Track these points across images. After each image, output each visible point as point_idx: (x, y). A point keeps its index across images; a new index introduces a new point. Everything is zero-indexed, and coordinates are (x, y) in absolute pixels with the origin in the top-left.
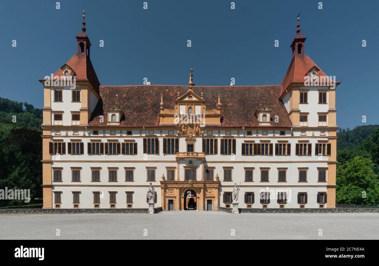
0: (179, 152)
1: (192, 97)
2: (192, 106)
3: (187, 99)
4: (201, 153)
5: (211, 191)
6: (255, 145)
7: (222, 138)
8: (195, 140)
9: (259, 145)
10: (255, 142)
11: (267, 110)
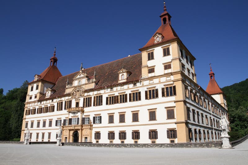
2: (81, 80)
3: (78, 77)
5: (87, 131)
6: (115, 97)
7: (95, 96)
8: (80, 100)
9: (118, 96)
10: (115, 95)
11: (124, 71)
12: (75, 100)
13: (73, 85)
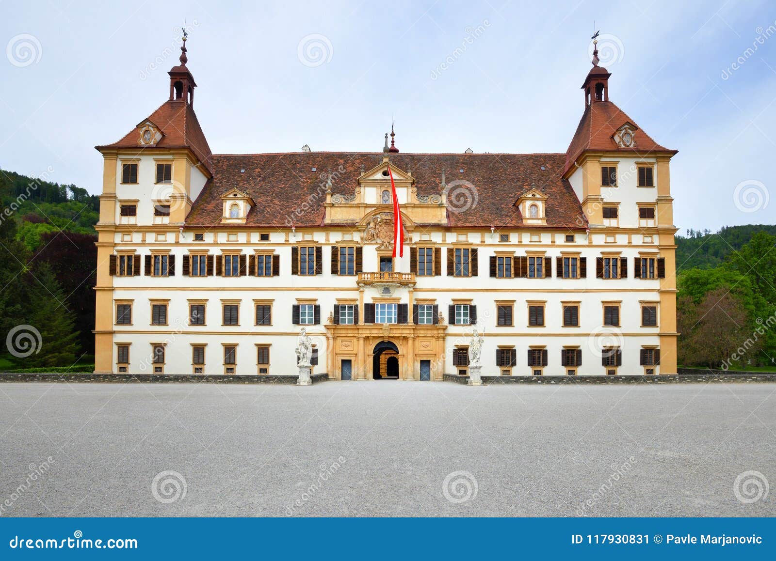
0: (364, 271)
1: (389, 173)
2: (389, 189)
3: (378, 175)
4: (408, 274)
5: (428, 343)
6: (517, 259)
7: (451, 247)
9: (525, 259)
10: (516, 255)
11: (538, 196)
12: (378, 249)
13: (356, 201)
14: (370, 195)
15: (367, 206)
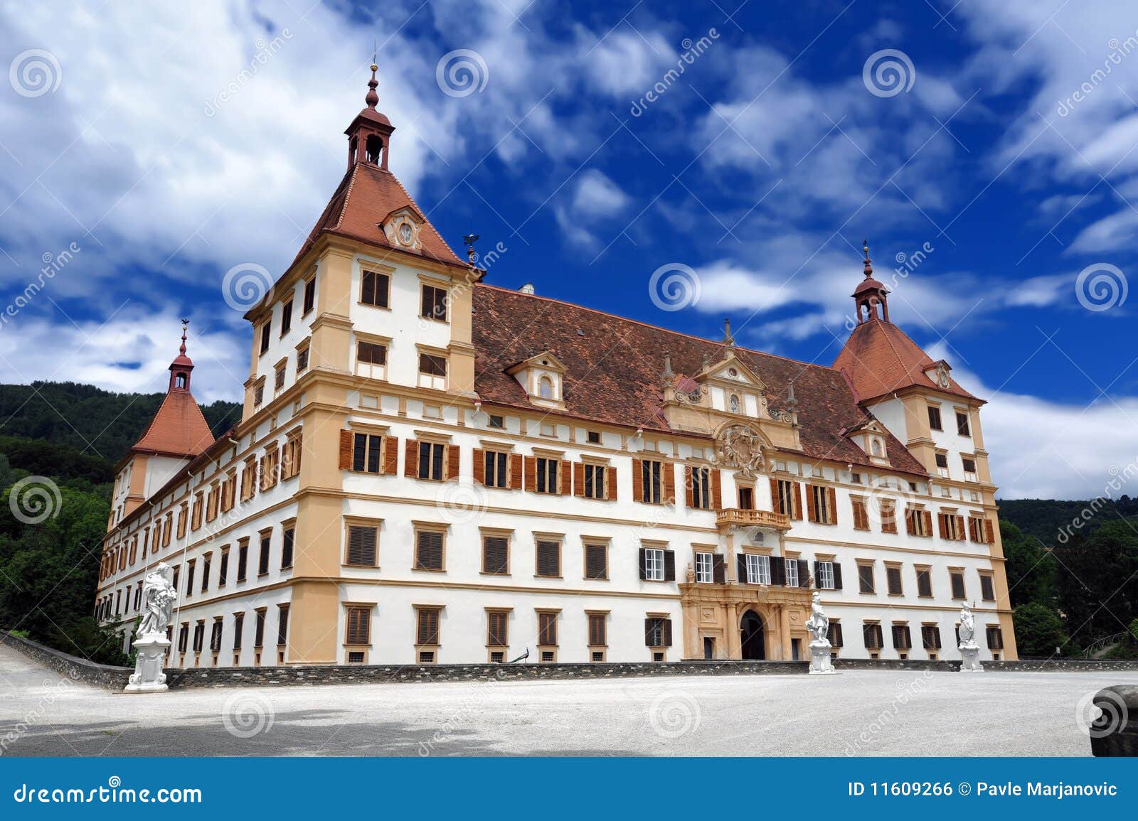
0: (724, 507)
1: (735, 373)
2: (738, 395)
4: (771, 513)
5: (797, 614)
7: (808, 482)
8: (754, 479)
11: (878, 430)
12: (735, 477)
13: (703, 404)
14: (718, 399)
15: (718, 414)
